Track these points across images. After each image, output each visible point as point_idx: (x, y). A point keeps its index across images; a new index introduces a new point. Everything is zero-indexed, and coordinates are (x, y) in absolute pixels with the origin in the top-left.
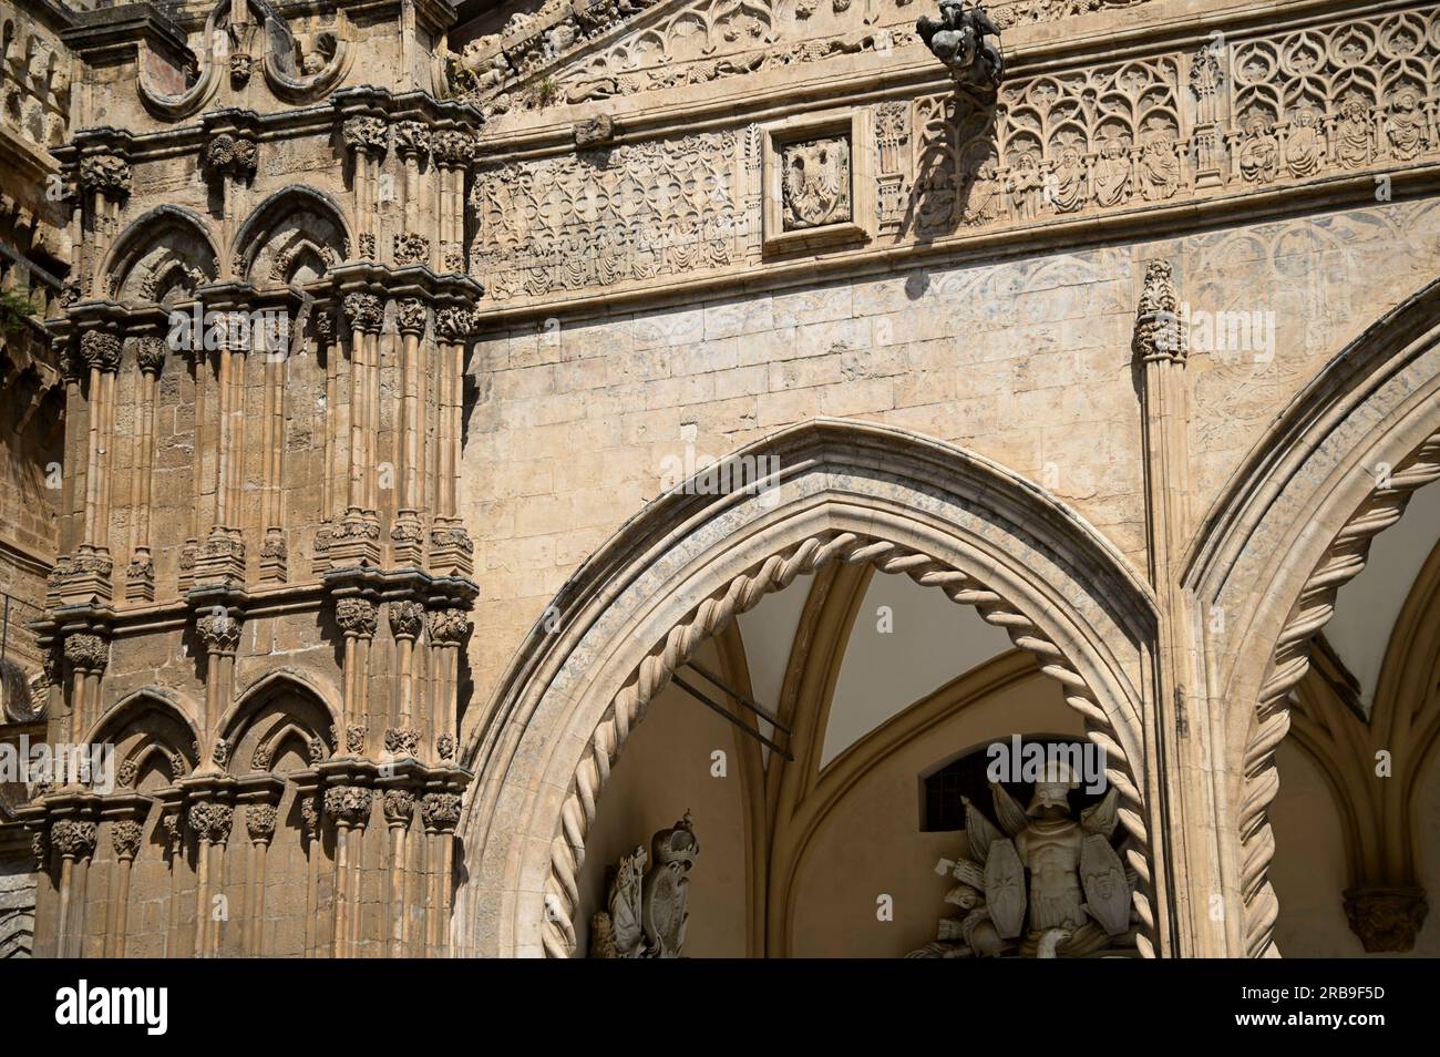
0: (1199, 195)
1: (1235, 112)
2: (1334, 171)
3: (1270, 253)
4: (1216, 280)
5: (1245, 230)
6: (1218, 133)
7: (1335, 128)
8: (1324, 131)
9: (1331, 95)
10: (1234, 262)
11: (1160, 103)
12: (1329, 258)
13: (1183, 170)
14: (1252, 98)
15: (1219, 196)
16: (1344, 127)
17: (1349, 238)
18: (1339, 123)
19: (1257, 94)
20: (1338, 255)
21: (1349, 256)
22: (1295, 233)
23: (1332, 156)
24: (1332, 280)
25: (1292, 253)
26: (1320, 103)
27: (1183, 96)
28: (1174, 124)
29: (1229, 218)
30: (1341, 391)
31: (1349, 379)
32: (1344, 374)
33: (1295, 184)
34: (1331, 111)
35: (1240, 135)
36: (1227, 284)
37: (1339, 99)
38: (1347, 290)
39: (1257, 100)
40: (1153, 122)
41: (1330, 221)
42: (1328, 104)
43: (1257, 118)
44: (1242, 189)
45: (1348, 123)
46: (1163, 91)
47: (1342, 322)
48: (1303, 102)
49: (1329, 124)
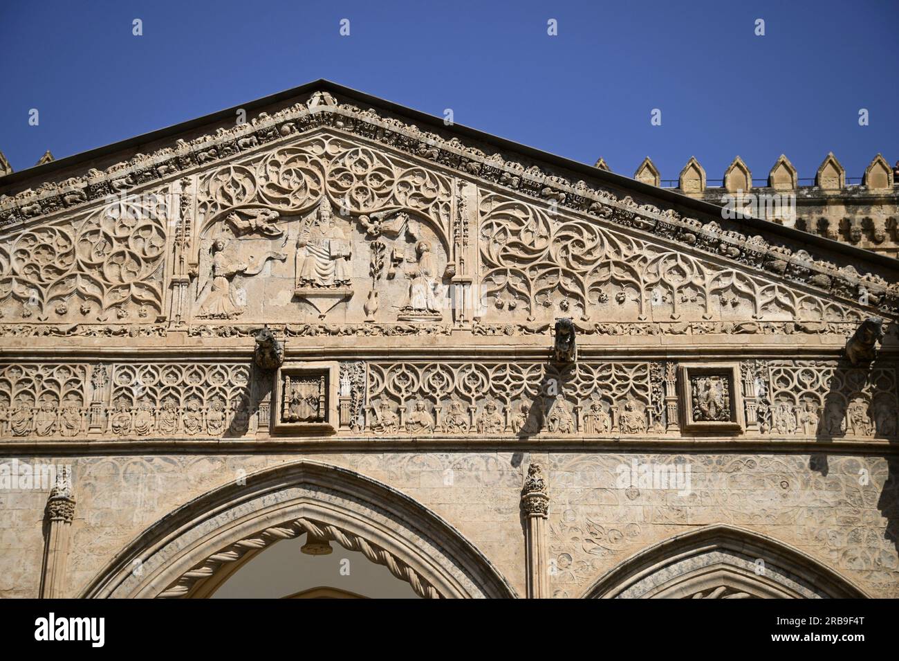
0: (90, 437)
1: (112, 398)
2: (157, 436)
3: (121, 472)
4: (93, 481)
5: (111, 458)
6: (103, 407)
7: (159, 414)
8: (154, 414)
9: (160, 397)
10: (103, 473)
11: (75, 387)
12: (150, 478)
13: (83, 423)
14: (121, 393)
15: (100, 439)
16: (164, 414)
17: (160, 469)
18: (161, 412)
19: (124, 391)
20: (154, 477)
21: (159, 478)
22: (135, 463)
23: (157, 427)
24: (150, 489)
25: (132, 473)
26: (154, 401)
27: (87, 386)
28: (81, 399)
29: (104, 451)
30: (147, 546)
31: (152, 540)
32: (150, 538)
33: (139, 439)
34: (159, 405)
35: (113, 410)
36: (98, 484)
37: (163, 400)
38: (156, 495)
39: (124, 394)
40: (70, 396)
41: (152, 460)
42: (158, 402)
43: (123, 403)
44: (112, 438)
45: (166, 412)
46: (78, 382)
47: (152, 511)
48: (146, 398)
49: (157, 411)
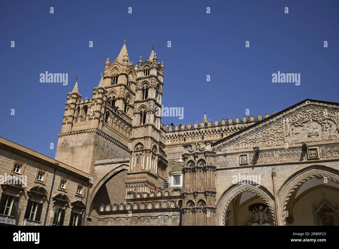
0: (277, 163)
1: (279, 156)
2: (288, 162)
3: (283, 168)
4: (278, 170)
5: (281, 166)
6: (278, 158)
10: (280, 168)
11: (273, 155)
13: (275, 160)
15: (278, 163)
16: (288, 158)
17: (289, 167)
21: (289, 169)
22: (285, 166)
23: (287, 160)
24: (288, 171)
25: (284, 168)
26: (286, 156)
27: (275, 154)
28: (274, 157)
29: (279, 165)
30: (289, 180)
32: (290, 178)
33: (285, 162)
34: (287, 157)
36: (279, 170)
37: (288, 156)
38: (290, 172)
39: (281, 155)
40: (272, 156)
43: (281, 157)
44: (280, 163)
46: (273, 154)
47: (289, 174)
